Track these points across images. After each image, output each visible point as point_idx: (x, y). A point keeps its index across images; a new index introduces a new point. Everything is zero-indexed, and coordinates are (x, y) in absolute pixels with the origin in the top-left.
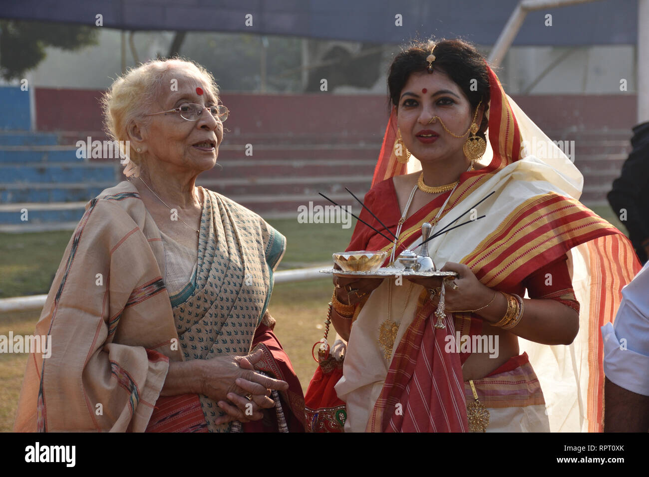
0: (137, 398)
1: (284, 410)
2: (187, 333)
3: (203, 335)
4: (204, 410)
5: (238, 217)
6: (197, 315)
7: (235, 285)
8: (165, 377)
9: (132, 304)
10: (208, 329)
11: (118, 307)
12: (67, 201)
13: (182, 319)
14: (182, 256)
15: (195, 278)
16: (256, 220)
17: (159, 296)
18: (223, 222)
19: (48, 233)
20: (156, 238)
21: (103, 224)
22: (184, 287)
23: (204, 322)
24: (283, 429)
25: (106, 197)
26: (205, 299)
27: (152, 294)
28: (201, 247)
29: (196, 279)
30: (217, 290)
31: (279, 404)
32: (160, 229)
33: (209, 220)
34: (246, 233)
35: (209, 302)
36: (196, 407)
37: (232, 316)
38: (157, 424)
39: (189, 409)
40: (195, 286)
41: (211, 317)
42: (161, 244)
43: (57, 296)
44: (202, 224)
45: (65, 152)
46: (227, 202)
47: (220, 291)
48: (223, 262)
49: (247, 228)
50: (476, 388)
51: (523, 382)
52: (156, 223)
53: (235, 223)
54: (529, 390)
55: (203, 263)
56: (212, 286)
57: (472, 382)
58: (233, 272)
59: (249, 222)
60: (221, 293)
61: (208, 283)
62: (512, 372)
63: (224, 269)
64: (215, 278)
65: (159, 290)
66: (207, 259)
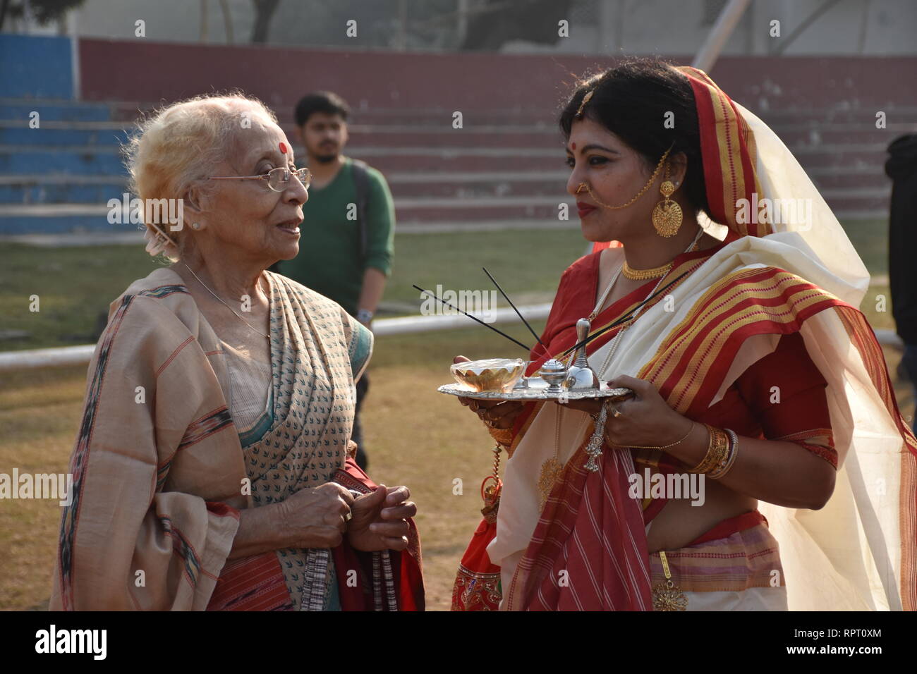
0: (196, 567)
2: (260, 481)
3: (281, 482)
4: (287, 585)
5: (314, 310)
6: (275, 456)
7: (323, 412)
8: (233, 539)
9: (187, 444)
10: (288, 475)
11: (169, 451)
13: (254, 463)
14: (251, 375)
15: (271, 407)
16: (337, 312)
17: (224, 432)
18: (297, 320)
20: (216, 350)
21: (144, 332)
22: (258, 419)
23: (284, 465)
26: (286, 434)
27: (214, 430)
28: (275, 360)
29: (273, 406)
30: (301, 421)
32: (218, 335)
33: (280, 318)
34: (327, 332)
35: (291, 438)
36: (278, 581)
39: (268, 585)
40: (273, 417)
41: (294, 458)
42: (222, 357)
44: (274, 325)
46: (297, 288)
47: (305, 422)
48: (307, 379)
49: (327, 325)
50: (668, 562)
51: (741, 555)
52: (213, 328)
53: (312, 320)
54: (749, 566)
55: (281, 383)
56: (295, 416)
57: (663, 554)
58: (320, 393)
59: (328, 316)
60: (307, 424)
61: (291, 412)
62: (725, 540)
63: (309, 389)
64: (299, 405)
65: (223, 425)
66: (285, 377)
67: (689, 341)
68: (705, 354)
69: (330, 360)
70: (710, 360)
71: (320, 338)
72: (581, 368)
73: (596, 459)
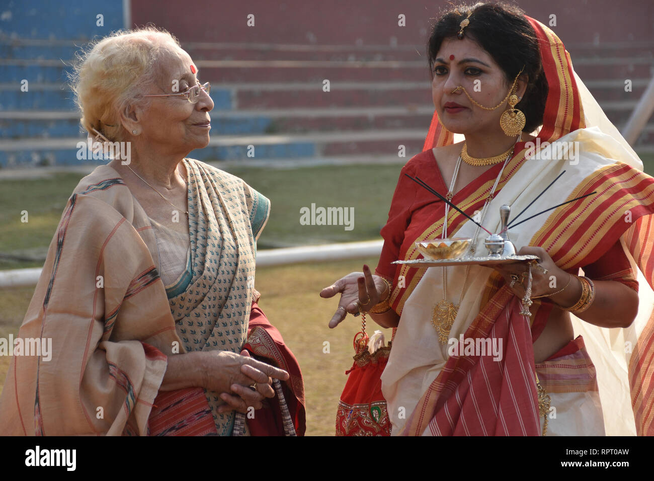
0: (133, 400)
1: (287, 402)
3: (202, 319)
5: (223, 187)
6: (196, 301)
7: (231, 265)
8: (164, 375)
9: (127, 296)
10: (207, 313)
11: (113, 303)
14: (175, 243)
15: (190, 266)
16: (240, 187)
17: (154, 286)
18: (209, 196)
20: (146, 226)
22: (181, 276)
23: (203, 306)
24: (287, 421)
25: (89, 187)
26: (204, 285)
27: (147, 284)
28: (192, 230)
29: (192, 265)
30: (215, 274)
31: (281, 396)
32: (149, 215)
33: (195, 197)
34: (232, 204)
35: (207, 287)
36: (199, 393)
37: (231, 298)
39: (191, 395)
40: (192, 273)
41: (209, 301)
42: (151, 231)
43: (45, 300)
44: (190, 203)
46: (209, 170)
48: (216, 242)
49: (233, 198)
51: (584, 366)
52: (144, 209)
53: (221, 195)
55: (197, 247)
56: (209, 271)
58: (228, 251)
59: (234, 190)
60: (219, 275)
61: (206, 268)
63: (219, 250)
64: (211, 262)
65: (154, 280)
66: (200, 241)
69: (234, 225)
71: (227, 208)
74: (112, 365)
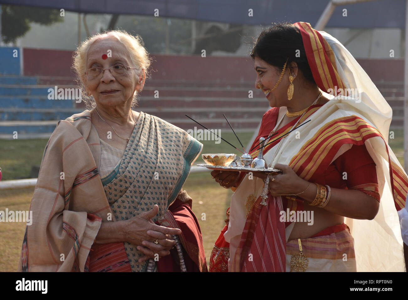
0: (78, 245)
2: (116, 203)
3: (126, 204)
4: (127, 252)
6: (121, 191)
7: (149, 173)
8: (98, 231)
9: (78, 184)
10: (129, 201)
11: (68, 186)
12: (42, 120)
13: (111, 194)
15: (118, 168)
17: (95, 179)
19: (30, 140)
20: (96, 143)
22: (110, 173)
23: (126, 196)
26: (125, 181)
27: (91, 178)
28: (127, 149)
30: (134, 176)
32: (100, 138)
35: (128, 183)
36: (122, 250)
37: (148, 193)
38: (96, 260)
39: (117, 251)
40: (118, 172)
42: (99, 147)
44: (133, 135)
45: (41, 89)
47: (137, 176)
48: (140, 158)
50: (302, 244)
51: (334, 243)
54: (338, 249)
55: (126, 158)
56: (130, 173)
57: (299, 240)
58: (147, 164)
60: (138, 178)
61: (127, 171)
62: (328, 236)
63: (141, 162)
64: (132, 168)
65: (95, 176)
67: (314, 147)
68: (321, 154)
70: (323, 157)
72: (260, 159)
73: (265, 200)
74: (64, 223)
